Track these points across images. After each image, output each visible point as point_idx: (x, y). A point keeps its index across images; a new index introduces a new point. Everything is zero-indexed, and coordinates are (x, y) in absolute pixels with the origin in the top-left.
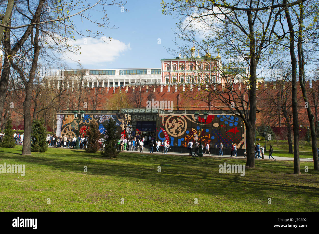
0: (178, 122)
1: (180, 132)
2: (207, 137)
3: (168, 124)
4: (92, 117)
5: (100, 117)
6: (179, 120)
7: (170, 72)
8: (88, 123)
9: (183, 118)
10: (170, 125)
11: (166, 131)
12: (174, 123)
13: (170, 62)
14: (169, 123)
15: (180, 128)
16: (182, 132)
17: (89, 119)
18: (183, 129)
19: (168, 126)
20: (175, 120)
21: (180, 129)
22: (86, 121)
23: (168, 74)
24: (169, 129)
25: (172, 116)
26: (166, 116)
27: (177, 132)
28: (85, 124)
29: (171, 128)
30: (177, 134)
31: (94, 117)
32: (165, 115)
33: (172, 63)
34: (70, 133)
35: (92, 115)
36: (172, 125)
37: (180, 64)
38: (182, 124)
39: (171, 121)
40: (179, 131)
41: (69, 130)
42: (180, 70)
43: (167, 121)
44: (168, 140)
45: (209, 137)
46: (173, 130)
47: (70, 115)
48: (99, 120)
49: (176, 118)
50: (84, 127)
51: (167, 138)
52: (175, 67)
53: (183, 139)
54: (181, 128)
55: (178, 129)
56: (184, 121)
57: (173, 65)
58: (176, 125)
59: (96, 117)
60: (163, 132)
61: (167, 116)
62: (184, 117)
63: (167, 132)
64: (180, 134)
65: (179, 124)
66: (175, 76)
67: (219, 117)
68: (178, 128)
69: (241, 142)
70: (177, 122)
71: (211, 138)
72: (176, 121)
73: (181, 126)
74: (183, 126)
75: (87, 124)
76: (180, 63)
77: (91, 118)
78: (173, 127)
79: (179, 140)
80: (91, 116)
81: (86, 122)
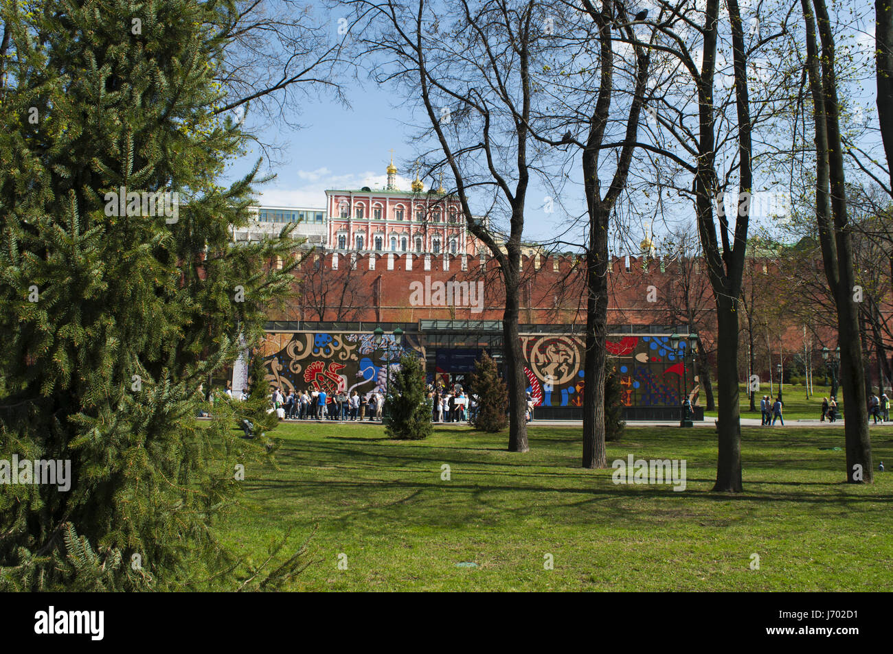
0: (560, 351)
1: (566, 373)
2: (624, 383)
3: (536, 356)
4: (339, 339)
5: (360, 339)
6: (562, 347)
7: (349, 222)
8: (329, 356)
9: (570, 342)
10: (542, 358)
11: (532, 371)
12: (551, 353)
13: (350, 197)
14: (538, 353)
15: (564, 364)
16: (569, 373)
17: (330, 345)
18: (571, 367)
19: (537, 360)
20: (552, 348)
21: (564, 368)
22: (322, 349)
23: (345, 227)
24: (539, 368)
25: (546, 339)
26: (531, 338)
27: (558, 374)
28: (321, 358)
29: (545, 365)
30: (559, 379)
31: (343, 338)
32: (528, 336)
33: (355, 201)
34: (276, 380)
35: (338, 335)
36: (547, 357)
37: (374, 205)
38: (569, 356)
39: (542, 349)
40: (563, 371)
41: (271, 372)
42: (372, 217)
43: (535, 350)
44: (538, 391)
45: (629, 383)
46: (550, 369)
47: (274, 334)
48: (358, 347)
49: (554, 342)
50: (316, 365)
51: (535, 388)
52: (362, 210)
53: (571, 390)
54: (568, 364)
55: (561, 368)
56: (572, 349)
57: (356, 205)
58: (556, 358)
59: (350, 340)
60: (526, 374)
61: (533, 338)
62: (573, 340)
63: (535, 375)
64: (565, 379)
65: (562, 355)
66: (362, 231)
67: (646, 340)
68: (560, 365)
69: (693, 392)
70: (557, 352)
71: (632, 385)
72: (554, 349)
73: (566, 360)
74: (570, 361)
75: (325, 356)
76: (373, 202)
77: (335, 343)
78: (549, 362)
79: (564, 391)
80: (336, 337)
81: (322, 353)
